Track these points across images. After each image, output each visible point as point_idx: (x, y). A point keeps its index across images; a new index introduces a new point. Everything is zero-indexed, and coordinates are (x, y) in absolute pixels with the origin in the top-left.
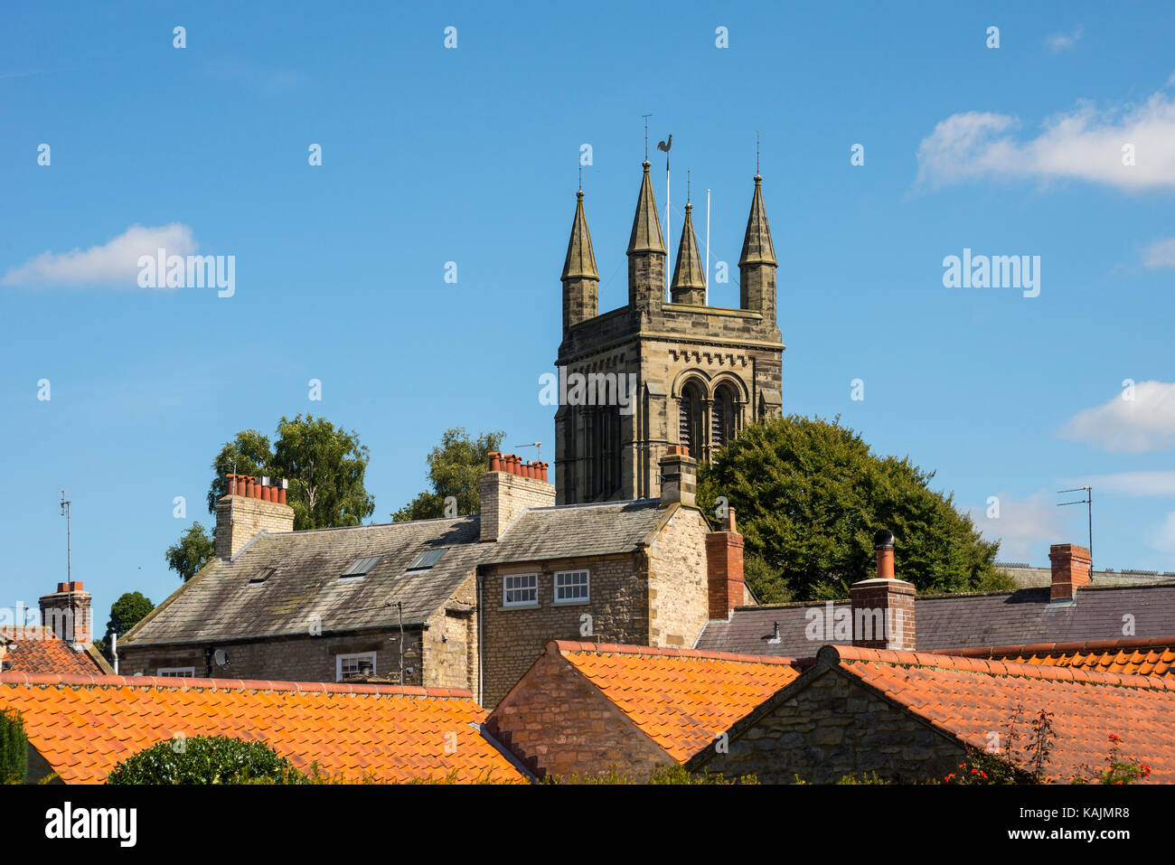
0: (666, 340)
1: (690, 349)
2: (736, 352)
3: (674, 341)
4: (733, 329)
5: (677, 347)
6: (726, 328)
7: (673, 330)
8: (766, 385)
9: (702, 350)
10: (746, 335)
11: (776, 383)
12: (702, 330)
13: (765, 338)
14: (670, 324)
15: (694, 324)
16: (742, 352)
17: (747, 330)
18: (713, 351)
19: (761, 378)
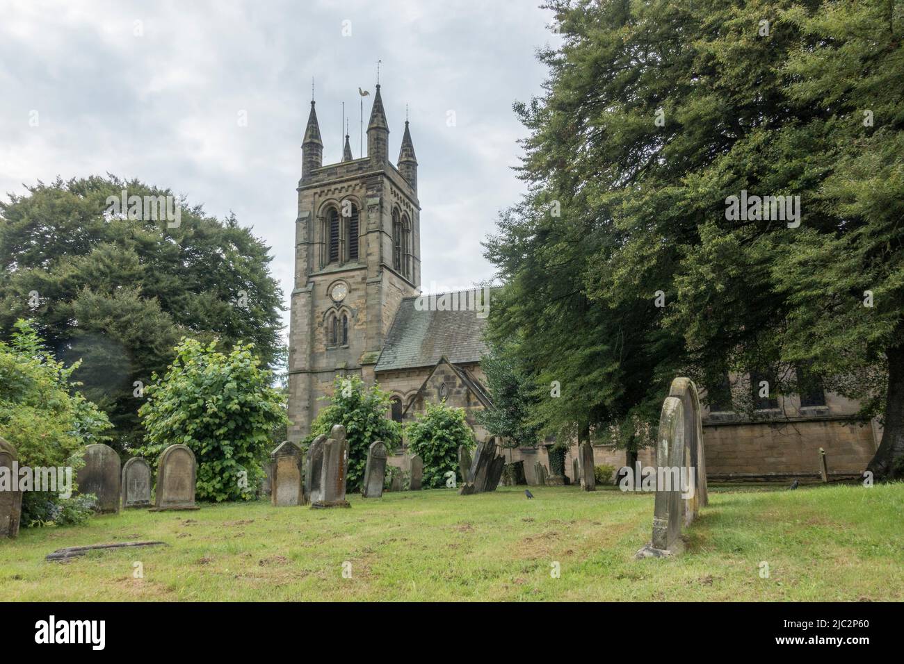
0: (312, 187)
1: (326, 189)
2: (353, 183)
3: (316, 187)
4: (352, 171)
5: (318, 190)
6: (347, 172)
7: (317, 182)
8: (372, 196)
9: (333, 187)
10: (360, 172)
11: (379, 193)
12: (334, 177)
13: (372, 170)
14: (315, 179)
15: (329, 175)
16: (358, 182)
17: (360, 169)
18: (339, 186)
19: (370, 193)
